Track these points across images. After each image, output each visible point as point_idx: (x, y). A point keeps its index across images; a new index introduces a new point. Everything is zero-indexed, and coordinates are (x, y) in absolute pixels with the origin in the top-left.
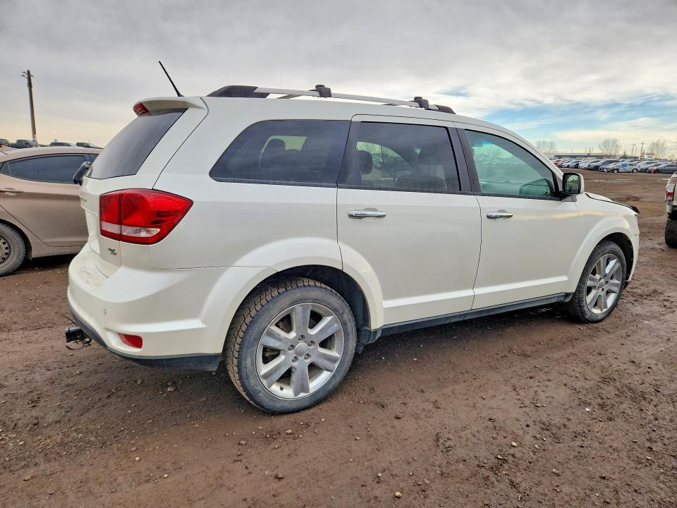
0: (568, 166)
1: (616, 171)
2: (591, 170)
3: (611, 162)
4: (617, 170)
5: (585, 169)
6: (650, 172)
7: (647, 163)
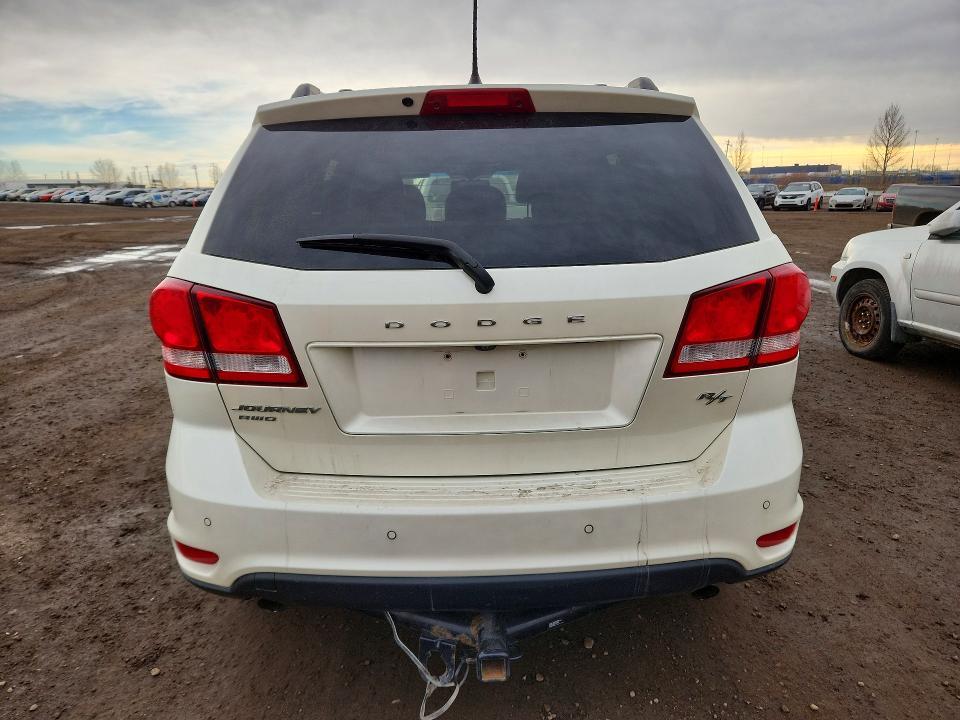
0: (72, 201)
1: (149, 206)
2: (112, 204)
3: (137, 193)
4: (151, 203)
5: (101, 203)
6: (191, 205)
7: (183, 194)
